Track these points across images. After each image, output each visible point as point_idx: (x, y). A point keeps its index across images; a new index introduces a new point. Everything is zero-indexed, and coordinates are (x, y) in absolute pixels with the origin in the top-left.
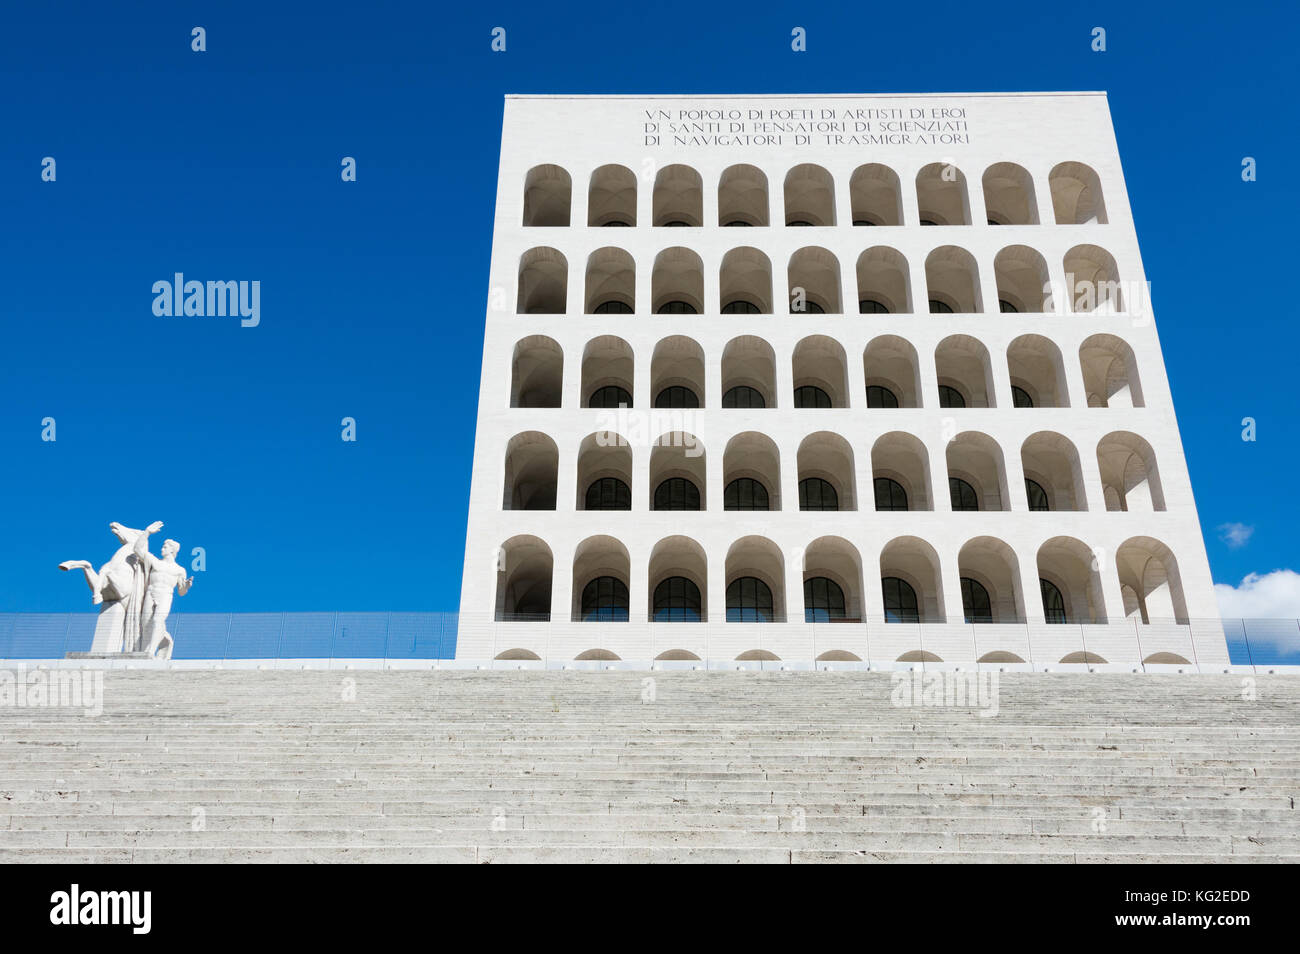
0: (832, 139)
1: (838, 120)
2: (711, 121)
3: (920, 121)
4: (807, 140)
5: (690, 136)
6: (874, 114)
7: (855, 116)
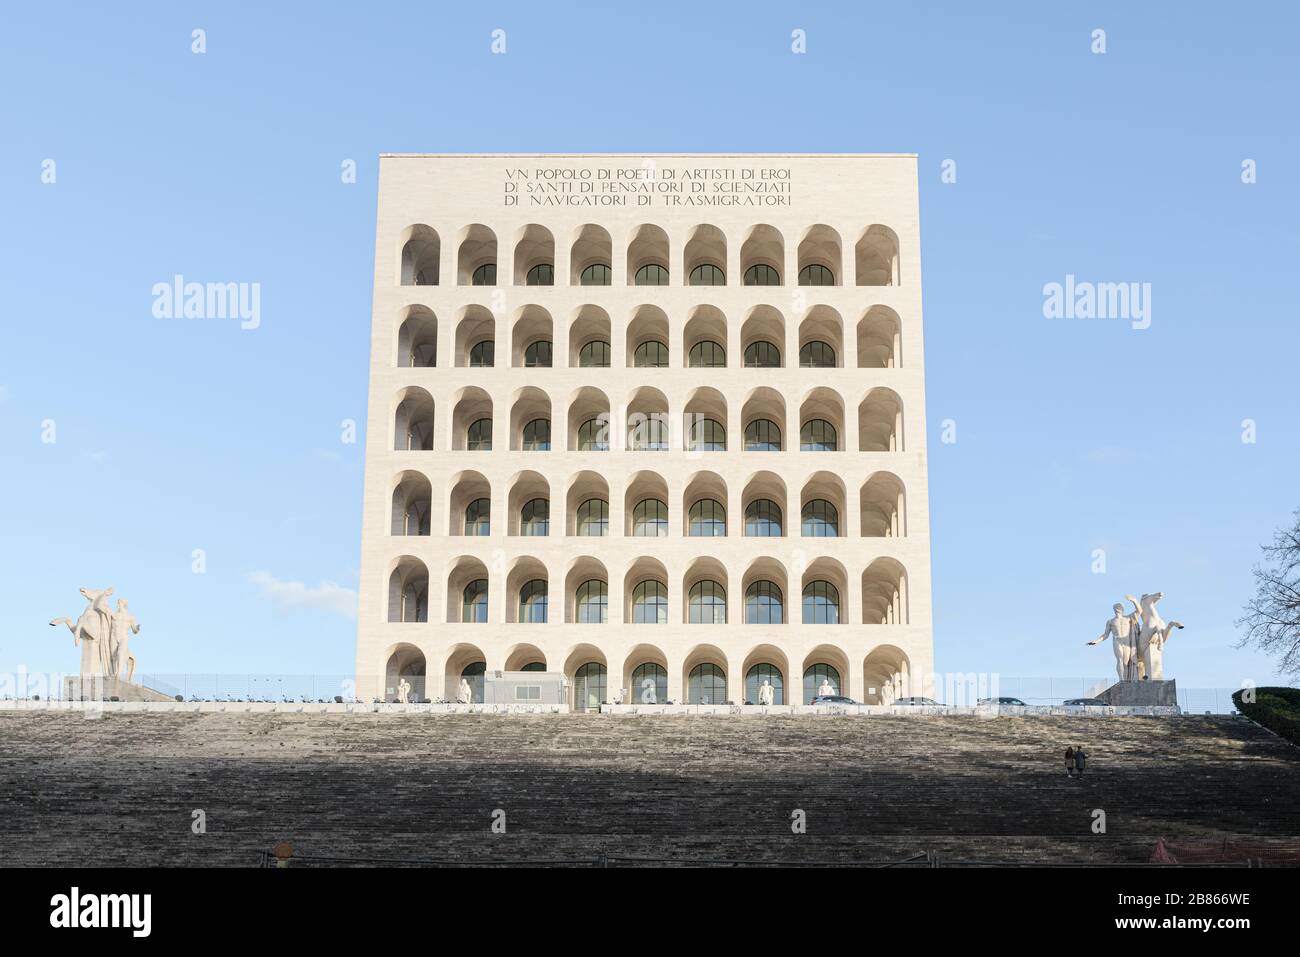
0: (671, 200)
1: (677, 180)
2: (565, 180)
3: (750, 181)
4: (649, 200)
5: (544, 196)
6: (709, 173)
7: (692, 175)
